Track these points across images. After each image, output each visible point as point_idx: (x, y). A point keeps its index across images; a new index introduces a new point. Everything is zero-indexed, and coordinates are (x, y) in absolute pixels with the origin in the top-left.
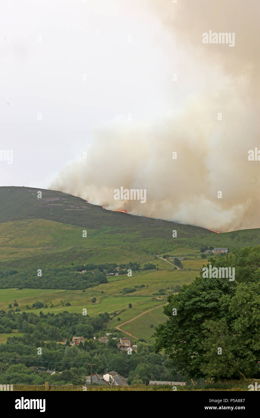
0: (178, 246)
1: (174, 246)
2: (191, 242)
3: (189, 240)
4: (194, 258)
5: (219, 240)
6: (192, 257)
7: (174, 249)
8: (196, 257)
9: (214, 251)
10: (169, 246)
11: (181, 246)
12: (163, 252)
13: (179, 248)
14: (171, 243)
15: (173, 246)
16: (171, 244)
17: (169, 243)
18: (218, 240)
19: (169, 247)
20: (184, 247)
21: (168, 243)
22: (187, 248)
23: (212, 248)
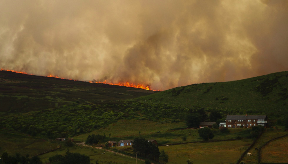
0: (115, 115)
1: (105, 115)
2: (148, 106)
3: (142, 101)
4: (180, 140)
5: (226, 99)
6: (172, 140)
7: (106, 122)
8: (185, 139)
9: (228, 124)
10: (92, 115)
11: (126, 117)
12: (78, 131)
13: (119, 122)
14: (94, 108)
15: (100, 115)
16: (95, 111)
17: (88, 109)
18: (224, 99)
19: (90, 118)
20: (133, 117)
21: (86, 109)
22: (143, 119)
23: (217, 117)
